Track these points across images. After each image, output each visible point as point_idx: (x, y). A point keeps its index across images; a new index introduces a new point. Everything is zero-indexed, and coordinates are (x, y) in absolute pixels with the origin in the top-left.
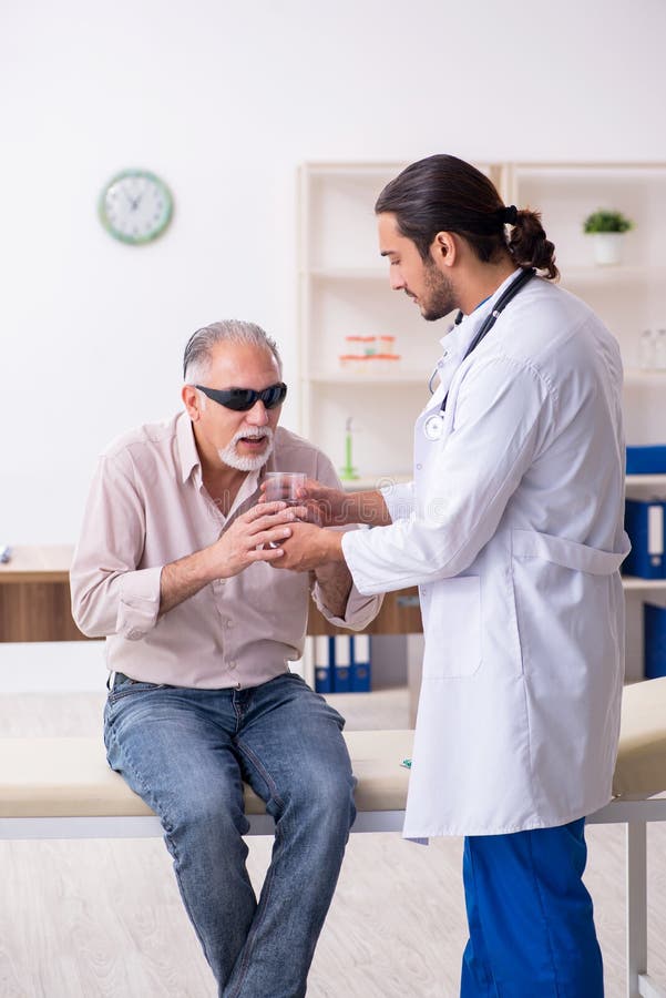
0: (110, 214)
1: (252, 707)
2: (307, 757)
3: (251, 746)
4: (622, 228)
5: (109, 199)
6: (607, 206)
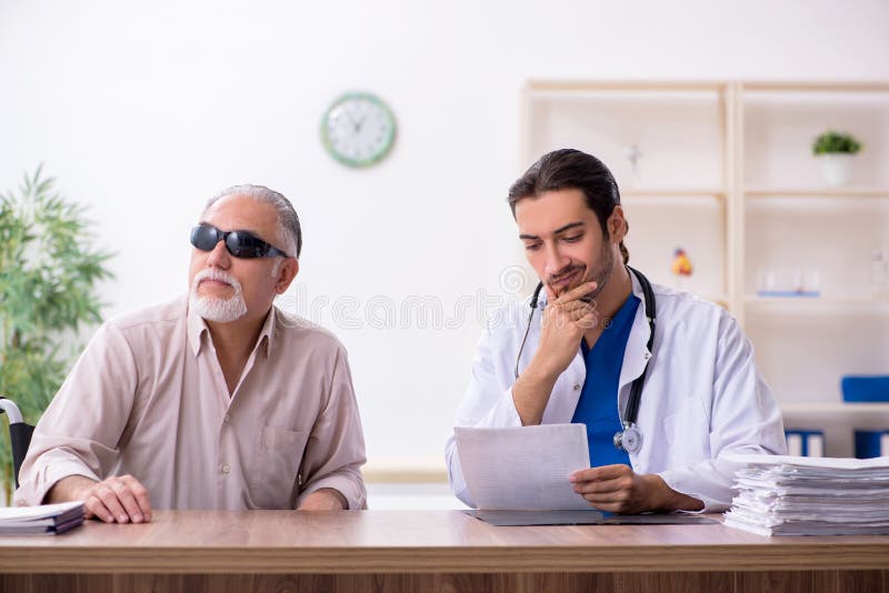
0: (333, 136)
4: (852, 148)
5: (332, 124)
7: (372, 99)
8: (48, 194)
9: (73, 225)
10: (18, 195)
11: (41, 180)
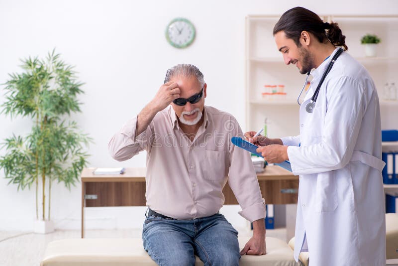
0: (170, 36)
1: (202, 227)
2: (222, 247)
3: (200, 241)
4: (377, 42)
5: (170, 30)
6: (371, 33)
7: (187, 21)
8: (58, 60)
9: (68, 73)
10: (46, 61)
11: (55, 55)
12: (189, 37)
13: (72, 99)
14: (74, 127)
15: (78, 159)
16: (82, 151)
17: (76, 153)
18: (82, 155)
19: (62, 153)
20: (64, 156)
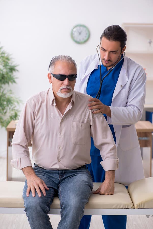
0: (74, 36)
5: (73, 32)
7: (84, 26)
8: (2, 50)
9: (8, 59)
12: (85, 37)
13: (10, 75)
14: (11, 93)
15: (13, 113)
16: (16, 108)
17: (12, 110)
18: (16, 111)
19: (3, 109)
20: (5, 111)
